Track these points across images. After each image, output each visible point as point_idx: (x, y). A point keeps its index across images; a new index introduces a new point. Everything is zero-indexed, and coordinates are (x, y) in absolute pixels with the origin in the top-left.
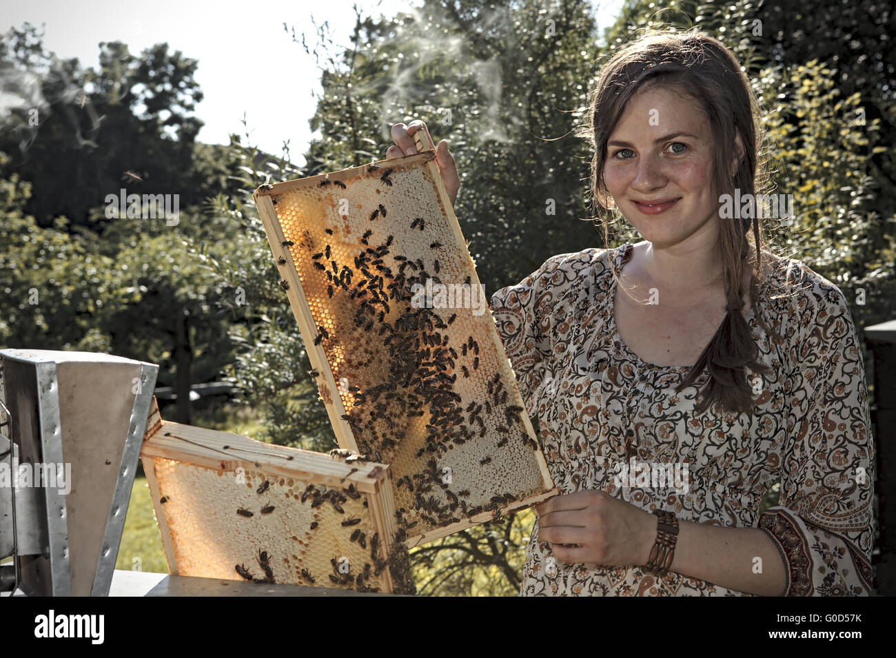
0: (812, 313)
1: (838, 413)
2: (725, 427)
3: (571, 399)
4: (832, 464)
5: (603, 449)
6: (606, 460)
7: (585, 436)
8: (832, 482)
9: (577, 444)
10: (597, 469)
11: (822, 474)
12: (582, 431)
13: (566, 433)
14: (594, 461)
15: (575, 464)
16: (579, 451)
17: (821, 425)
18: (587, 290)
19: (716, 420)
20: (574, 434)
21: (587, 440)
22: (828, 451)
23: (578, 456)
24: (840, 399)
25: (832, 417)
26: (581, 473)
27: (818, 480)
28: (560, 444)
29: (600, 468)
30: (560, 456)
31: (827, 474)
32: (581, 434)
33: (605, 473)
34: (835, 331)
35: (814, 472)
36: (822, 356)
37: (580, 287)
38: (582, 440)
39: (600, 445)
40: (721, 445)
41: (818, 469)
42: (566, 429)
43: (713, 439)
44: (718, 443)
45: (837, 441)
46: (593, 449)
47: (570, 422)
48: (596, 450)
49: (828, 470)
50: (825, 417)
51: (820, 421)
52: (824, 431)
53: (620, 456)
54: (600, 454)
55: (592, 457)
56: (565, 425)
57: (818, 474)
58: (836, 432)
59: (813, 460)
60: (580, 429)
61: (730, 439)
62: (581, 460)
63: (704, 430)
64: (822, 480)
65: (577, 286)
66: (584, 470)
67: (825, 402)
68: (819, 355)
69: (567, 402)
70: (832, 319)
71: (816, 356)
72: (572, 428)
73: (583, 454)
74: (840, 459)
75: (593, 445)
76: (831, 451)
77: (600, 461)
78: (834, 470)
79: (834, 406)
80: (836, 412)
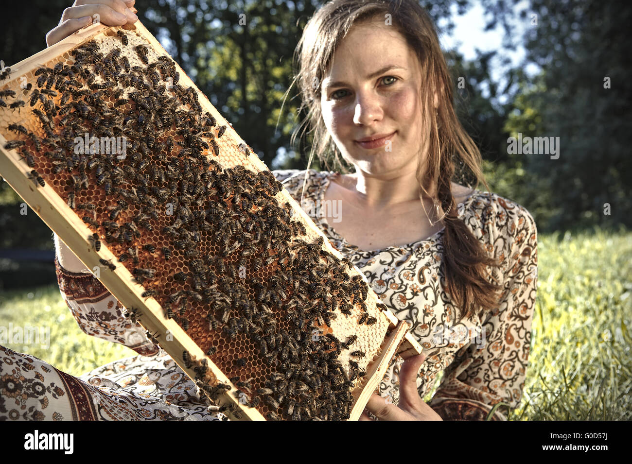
0: (527, 234)
1: (518, 330)
2: (409, 295)
4: (502, 372)
8: (495, 386)
11: (491, 377)
17: (503, 335)
19: (402, 284)
22: (502, 361)
24: (522, 319)
25: (513, 332)
27: (486, 381)
31: (495, 378)
35: (486, 374)
40: (401, 310)
41: (490, 373)
43: (394, 302)
44: (398, 307)
45: (511, 354)
49: (497, 376)
50: (508, 329)
51: (503, 331)
52: (504, 342)
57: (488, 377)
58: (513, 347)
59: (489, 365)
61: (411, 307)
63: (387, 289)
64: (489, 382)
67: (511, 316)
74: (508, 370)
76: (505, 361)
78: (501, 378)
79: (516, 322)
80: (516, 329)
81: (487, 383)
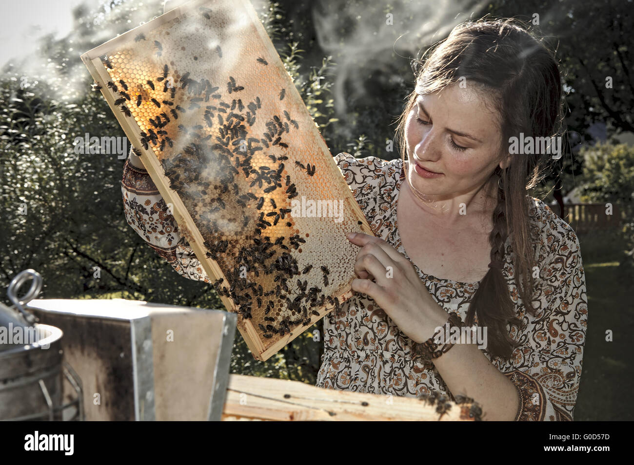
3: (362, 301)
5: (390, 346)
6: (393, 356)
7: (374, 333)
9: (365, 337)
10: (385, 362)
11: (548, 360)
12: (372, 329)
13: (355, 327)
14: (382, 355)
15: (362, 354)
16: (366, 343)
18: (375, 199)
20: (364, 330)
21: (375, 336)
23: (365, 348)
24: (564, 314)
26: (369, 363)
28: (347, 335)
29: (387, 362)
30: (347, 344)
31: (551, 358)
32: (370, 331)
33: (392, 366)
34: (573, 262)
35: (540, 358)
36: (561, 279)
37: (370, 196)
38: (370, 336)
39: (388, 343)
41: (544, 356)
42: (356, 324)
45: (559, 345)
46: (381, 344)
47: (360, 320)
48: (384, 346)
50: (550, 323)
53: (406, 354)
54: (387, 350)
55: (380, 351)
56: (355, 321)
57: (544, 359)
59: (539, 353)
60: (370, 326)
62: (368, 352)
65: (367, 195)
66: (372, 361)
68: (559, 278)
69: (358, 302)
70: (571, 253)
71: (556, 278)
72: (362, 324)
73: (370, 347)
75: (381, 342)
76: (554, 350)
77: (387, 355)
78: (558, 357)
79: (558, 317)
80: (558, 323)
81: (545, 363)
